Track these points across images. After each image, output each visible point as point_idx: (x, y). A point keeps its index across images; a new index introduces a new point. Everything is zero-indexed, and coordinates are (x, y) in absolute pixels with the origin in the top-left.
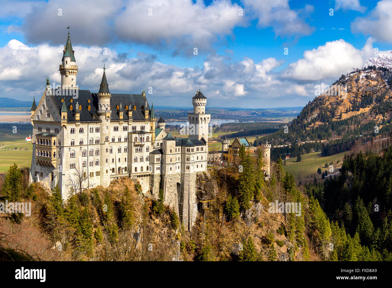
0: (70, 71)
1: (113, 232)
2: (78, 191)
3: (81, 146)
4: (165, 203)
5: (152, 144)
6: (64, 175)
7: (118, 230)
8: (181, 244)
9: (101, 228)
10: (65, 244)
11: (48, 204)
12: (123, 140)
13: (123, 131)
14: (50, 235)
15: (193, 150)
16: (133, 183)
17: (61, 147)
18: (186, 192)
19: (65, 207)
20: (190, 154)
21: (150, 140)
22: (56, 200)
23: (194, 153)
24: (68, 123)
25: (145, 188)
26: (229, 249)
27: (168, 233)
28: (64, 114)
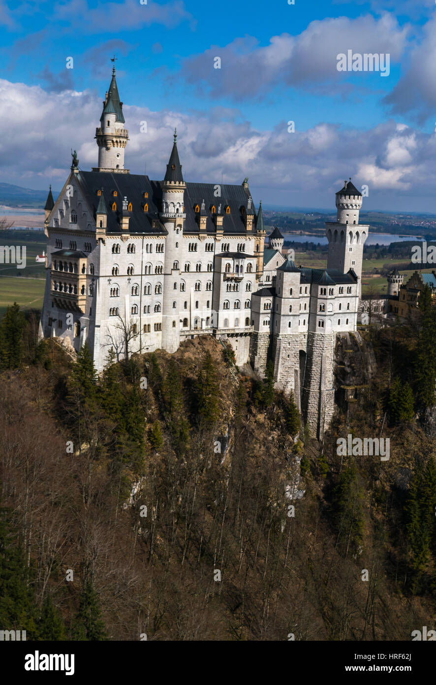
0: (115, 140)
1: (181, 433)
2: (122, 357)
3: (131, 277)
4: (277, 386)
5: (258, 277)
6: (99, 326)
7: (190, 429)
8: (301, 461)
9: (160, 424)
10: (98, 449)
11: (69, 377)
12: (204, 268)
13: (206, 251)
14: (72, 431)
15: (331, 292)
16: (220, 347)
17: (94, 277)
18: (315, 369)
19: (98, 384)
20: (327, 299)
21: (254, 270)
22: (84, 370)
23: (333, 297)
24: (107, 235)
25: (242, 358)
26: (390, 478)
27: (279, 440)
28: (102, 218)
